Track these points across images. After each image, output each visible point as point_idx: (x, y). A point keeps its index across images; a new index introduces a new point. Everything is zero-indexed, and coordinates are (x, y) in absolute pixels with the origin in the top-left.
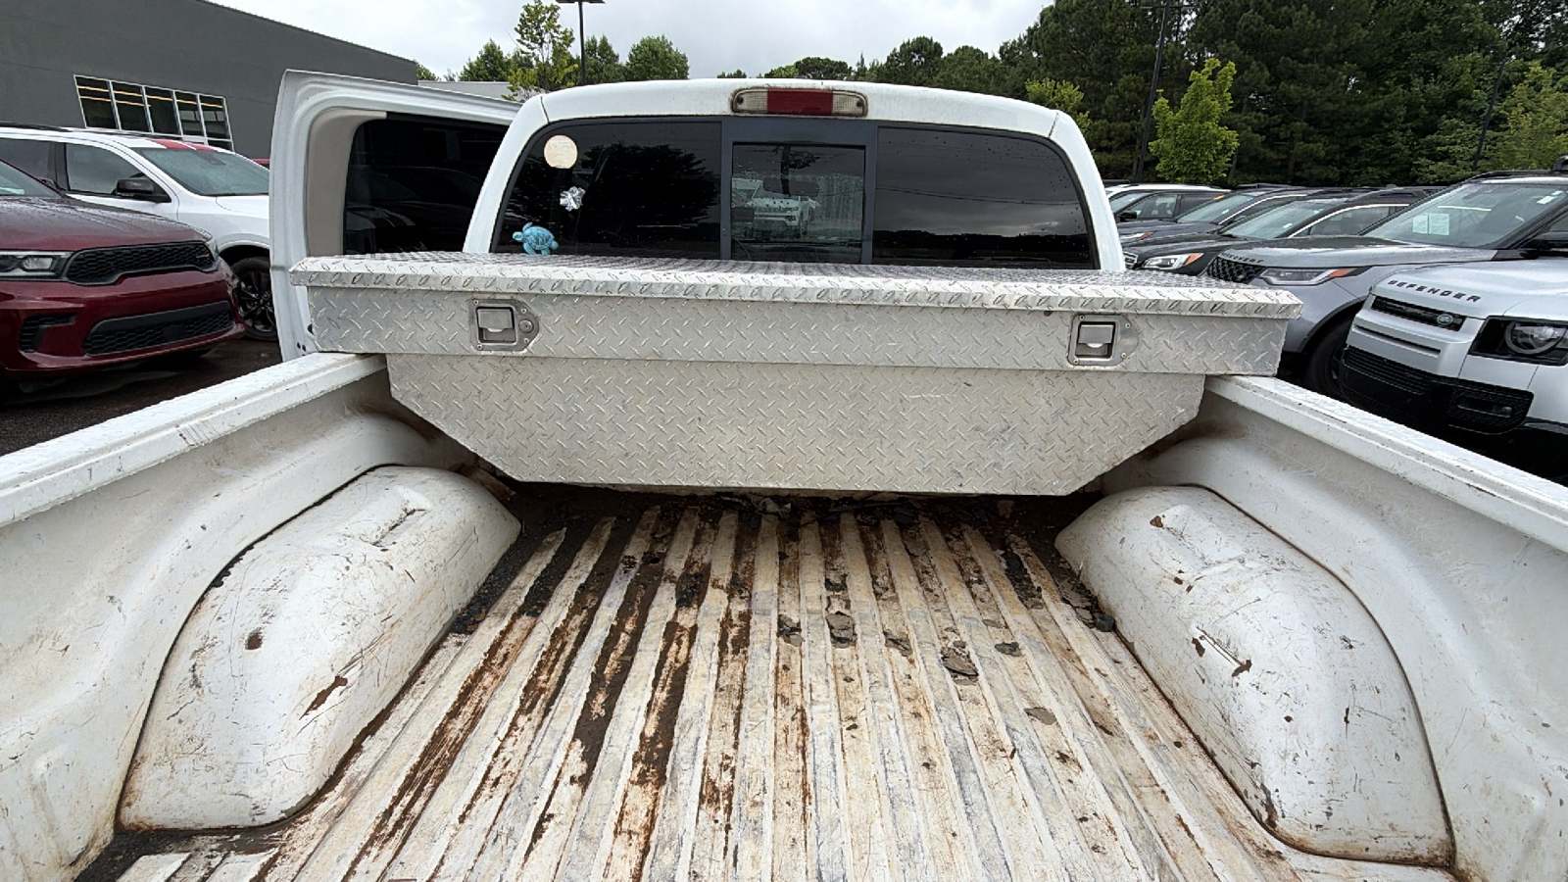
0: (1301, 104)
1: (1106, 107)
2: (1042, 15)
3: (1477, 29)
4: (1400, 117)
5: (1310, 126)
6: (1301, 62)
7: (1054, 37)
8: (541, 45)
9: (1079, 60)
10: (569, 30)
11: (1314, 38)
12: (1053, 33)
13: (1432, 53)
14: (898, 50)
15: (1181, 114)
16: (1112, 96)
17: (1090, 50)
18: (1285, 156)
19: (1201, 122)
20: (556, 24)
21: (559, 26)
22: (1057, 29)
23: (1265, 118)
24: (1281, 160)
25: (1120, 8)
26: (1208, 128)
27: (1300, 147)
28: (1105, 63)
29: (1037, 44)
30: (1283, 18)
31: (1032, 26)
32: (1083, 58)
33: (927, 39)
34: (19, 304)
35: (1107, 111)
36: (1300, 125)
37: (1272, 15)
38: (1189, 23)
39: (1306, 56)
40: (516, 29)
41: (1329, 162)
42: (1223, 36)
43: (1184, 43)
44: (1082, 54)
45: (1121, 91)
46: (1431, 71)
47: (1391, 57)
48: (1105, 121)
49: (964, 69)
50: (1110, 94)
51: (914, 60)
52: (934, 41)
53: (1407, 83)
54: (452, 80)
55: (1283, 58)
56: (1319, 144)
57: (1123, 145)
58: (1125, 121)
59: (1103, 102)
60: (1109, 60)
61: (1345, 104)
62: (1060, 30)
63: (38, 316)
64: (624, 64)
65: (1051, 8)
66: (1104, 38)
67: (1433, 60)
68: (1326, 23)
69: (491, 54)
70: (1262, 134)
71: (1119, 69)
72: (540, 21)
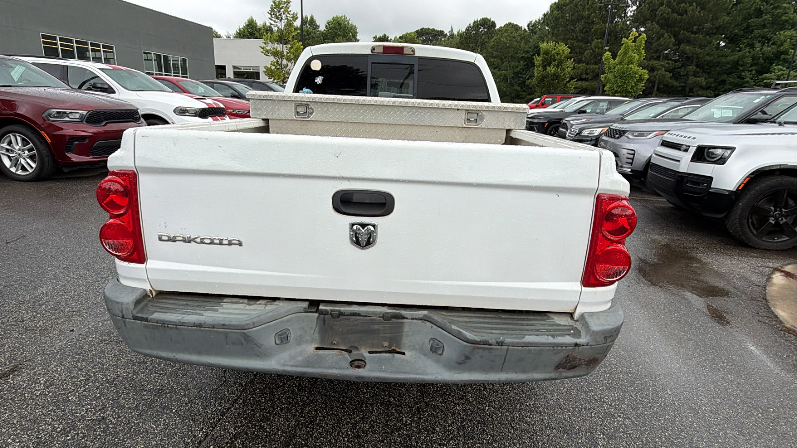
0: (692, 56)
1: (585, 57)
2: (551, 7)
3: (790, 18)
4: (748, 64)
5: (697, 68)
6: (692, 33)
7: (557, 19)
8: (281, 20)
9: (571, 31)
10: (295, 13)
11: (700, 21)
12: (556, 17)
13: (766, 30)
14: (472, 25)
15: (618, 60)
16: (588, 51)
17: (577, 26)
18: (683, 85)
19: (628, 65)
20: (289, 10)
21: (290, 11)
22: (558, 14)
23: (672, 64)
24: (682, 86)
25: (593, 4)
26: (631, 68)
27: (692, 79)
28: (585, 33)
29: (547, 22)
30: (682, 10)
31: (546, 13)
32: (573, 30)
33: (488, 19)
34: (65, 132)
35: (585, 59)
36: (692, 68)
37: (676, 8)
38: (631, 12)
39: (695, 30)
40: (268, 12)
41: (709, 88)
42: (649, 20)
43: (628, 23)
44: (573, 28)
45: (593, 48)
46: (765, 40)
47: (742, 32)
48: (584, 64)
49: (508, 35)
50: (587, 50)
51: (480, 30)
52: (492, 20)
53: (752, 46)
54: (229, 37)
55: (682, 31)
56: (702, 78)
57: (594, 77)
58: (596, 64)
59: (584, 54)
60: (587, 32)
61: (716, 57)
62: (560, 15)
63: (73, 138)
64: (322, 30)
65: (555, 3)
66: (584, 20)
67: (767, 34)
68: (706, 13)
69: (251, 24)
70: (670, 73)
71: (593, 36)
72: (282, 8)
